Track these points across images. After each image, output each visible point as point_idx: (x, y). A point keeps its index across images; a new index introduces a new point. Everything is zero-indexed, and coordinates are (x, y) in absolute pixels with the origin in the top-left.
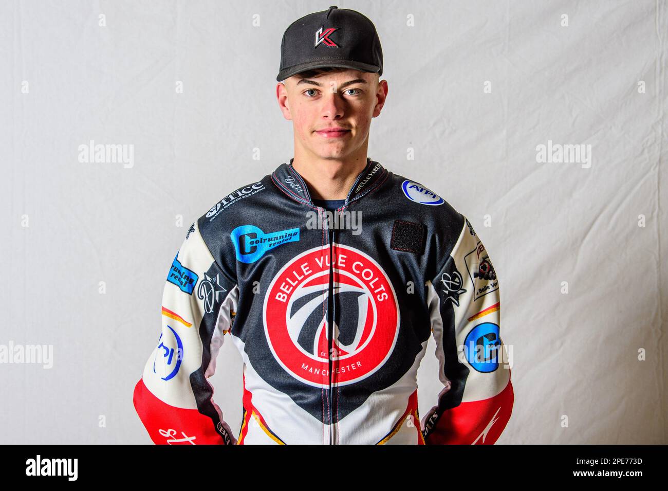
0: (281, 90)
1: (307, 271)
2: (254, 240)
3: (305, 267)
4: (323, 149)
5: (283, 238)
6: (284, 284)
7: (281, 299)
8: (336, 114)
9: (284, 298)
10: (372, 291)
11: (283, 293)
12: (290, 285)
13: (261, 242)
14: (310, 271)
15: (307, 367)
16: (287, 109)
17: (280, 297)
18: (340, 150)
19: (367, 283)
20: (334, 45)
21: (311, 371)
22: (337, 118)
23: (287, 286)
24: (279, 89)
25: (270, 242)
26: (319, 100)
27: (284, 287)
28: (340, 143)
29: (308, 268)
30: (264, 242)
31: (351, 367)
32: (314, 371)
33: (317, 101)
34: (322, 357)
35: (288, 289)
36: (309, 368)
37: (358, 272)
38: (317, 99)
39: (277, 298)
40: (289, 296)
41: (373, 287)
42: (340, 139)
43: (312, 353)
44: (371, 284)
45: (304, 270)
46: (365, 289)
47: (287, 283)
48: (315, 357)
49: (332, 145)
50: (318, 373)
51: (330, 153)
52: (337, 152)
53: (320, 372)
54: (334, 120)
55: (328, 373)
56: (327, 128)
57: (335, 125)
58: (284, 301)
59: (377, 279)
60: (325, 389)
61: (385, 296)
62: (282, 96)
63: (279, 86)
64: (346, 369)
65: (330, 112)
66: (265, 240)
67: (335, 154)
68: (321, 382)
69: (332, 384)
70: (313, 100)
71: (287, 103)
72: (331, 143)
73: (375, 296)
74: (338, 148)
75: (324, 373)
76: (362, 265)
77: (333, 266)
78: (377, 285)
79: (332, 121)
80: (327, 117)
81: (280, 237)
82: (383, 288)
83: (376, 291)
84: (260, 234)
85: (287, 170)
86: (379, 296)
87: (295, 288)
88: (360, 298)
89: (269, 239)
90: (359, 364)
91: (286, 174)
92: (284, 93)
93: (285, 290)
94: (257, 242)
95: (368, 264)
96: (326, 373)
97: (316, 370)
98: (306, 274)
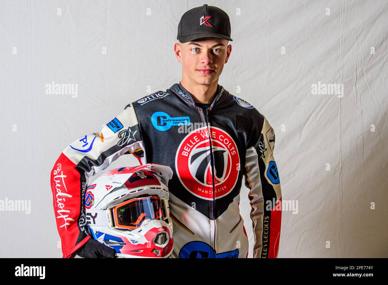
0: (177, 47)
1: (197, 140)
2: (165, 120)
3: (196, 138)
4: (201, 80)
5: (180, 121)
6: (186, 147)
7: (185, 155)
8: (209, 61)
9: (186, 154)
10: (229, 150)
11: (186, 151)
12: (189, 147)
13: (169, 121)
14: (199, 140)
15: (201, 189)
16: (180, 57)
17: (184, 154)
18: (209, 80)
19: (226, 146)
20: (210, 25)
21: (203, 192)
22: (209, 64)
23: (188, 148)
24: (176, 46)
25: (174, 122)
26: (199, 54)
27: (186, 148)
28: (209, 77)
29: (197, 139)
30: (171, 121)
31: (222, 189)
32: (204, 191)
33: (198, 54)
34: (209, 184)
35: (188, 150)
36: (202, 190)
37: (222, 140)
38: (198, 53)
39: (183, 154)
40: (189, 153)
41: (229, 148)
42: (210, 75)
43: (203, 182)
44: (228, 146)
45: (196, 140)
46: (226, 149)
47: (188, 146)
48: (205, 184)
49: (206, 77)
50: (207, 193)
51: (205, 82)
52: (208, 81)
53: (208, 192)
54: (207, 65)
55: (213, 192)
56: (203, 68)
57: (208, 68)
58: (187, 155)
59: (231, 144)
60: (211, 201)
61: (234, 152)
62: (177, 50)
63: (176, 45)
64: (220, 190)
65: (206, 61)
66: (171, 120)
67: (207, 82)
68: (209, 197)
69: (215, 198)
70: (196, 54)
71: (180, 54)
72: (205, 76)
73: (230, 152)
74: (208, 79)
75: (210, 192)
76: (223, 137)
77: (211, 138)
78: (231, 147)
79: (206, 65)
80: (204, 63)
81: (179, 120)
82: (233, 148)
83: (231, 150)
84: (168, 117)
85: (179, 86)
86: (232, 152)
87: (192, 149)
88: (224, 154)
89: (173, 120)
90: (225, 187)
91: (179, 89)
92: (178, 49)
93: (187, 150)
94: (167, 121)
95: (226, 136)
96: (211, 192)
97: (206, 191)
98: (197, 141)
